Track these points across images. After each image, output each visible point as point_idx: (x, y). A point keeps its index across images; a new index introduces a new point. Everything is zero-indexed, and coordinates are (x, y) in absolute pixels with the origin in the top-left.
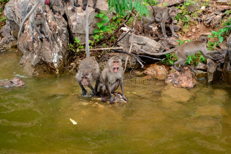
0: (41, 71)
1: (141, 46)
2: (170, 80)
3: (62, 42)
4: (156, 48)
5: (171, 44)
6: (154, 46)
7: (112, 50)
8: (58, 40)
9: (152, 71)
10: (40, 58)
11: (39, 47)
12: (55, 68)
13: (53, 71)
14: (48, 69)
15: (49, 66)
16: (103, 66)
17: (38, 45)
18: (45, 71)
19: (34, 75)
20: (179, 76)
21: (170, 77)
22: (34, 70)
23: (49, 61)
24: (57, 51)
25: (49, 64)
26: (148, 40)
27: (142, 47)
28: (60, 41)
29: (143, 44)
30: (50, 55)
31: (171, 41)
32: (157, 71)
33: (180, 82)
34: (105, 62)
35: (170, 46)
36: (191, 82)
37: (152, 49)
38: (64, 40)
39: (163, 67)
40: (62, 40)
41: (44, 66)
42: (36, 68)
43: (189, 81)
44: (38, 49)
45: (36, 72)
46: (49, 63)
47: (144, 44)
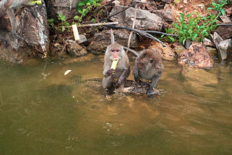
0: (25, 55)
1: (140, 21)
2: (185, 60)
3: (42, 19)
4: (158, 24)
5: (167, 17)
6: (156, 21)
7: (105, 26)
8: (39, 15)
9: (157, 50)
10: (23, 39)
11: (22, 25)
12: (42, 51)
13: (40, 55)
14: (32, 53)
15: (34, 50)
16: (99, 46)
17: (21, 23)
18: (29, 56)
19: (18, 61)
20: (193, 55)
21: (183, 57)
22: (18, 56)
23: (35, 43)
24: (42, 30)
25: (35, 47)
26: (148, 14)
27: (142, 22)
28: (40, 17)
29: (142, 19)
30: (37, 36)
31: (167, 15)
32: (162, 50)
33: (196, 62)
34: (102, 41)
35: (166, 19)
36: (209, 61)
37: (154, 24)
38: (44, 16)
39: (166, 44)
40: (43, 16)
41: (27, 49)
42: (19, 53)
43: (206, 60)
44: (20, 28)
45: (20, 58)
46: (34, 45)
47: (144, 19)
